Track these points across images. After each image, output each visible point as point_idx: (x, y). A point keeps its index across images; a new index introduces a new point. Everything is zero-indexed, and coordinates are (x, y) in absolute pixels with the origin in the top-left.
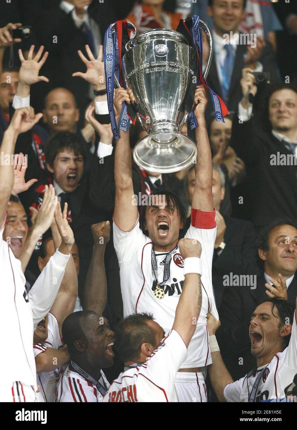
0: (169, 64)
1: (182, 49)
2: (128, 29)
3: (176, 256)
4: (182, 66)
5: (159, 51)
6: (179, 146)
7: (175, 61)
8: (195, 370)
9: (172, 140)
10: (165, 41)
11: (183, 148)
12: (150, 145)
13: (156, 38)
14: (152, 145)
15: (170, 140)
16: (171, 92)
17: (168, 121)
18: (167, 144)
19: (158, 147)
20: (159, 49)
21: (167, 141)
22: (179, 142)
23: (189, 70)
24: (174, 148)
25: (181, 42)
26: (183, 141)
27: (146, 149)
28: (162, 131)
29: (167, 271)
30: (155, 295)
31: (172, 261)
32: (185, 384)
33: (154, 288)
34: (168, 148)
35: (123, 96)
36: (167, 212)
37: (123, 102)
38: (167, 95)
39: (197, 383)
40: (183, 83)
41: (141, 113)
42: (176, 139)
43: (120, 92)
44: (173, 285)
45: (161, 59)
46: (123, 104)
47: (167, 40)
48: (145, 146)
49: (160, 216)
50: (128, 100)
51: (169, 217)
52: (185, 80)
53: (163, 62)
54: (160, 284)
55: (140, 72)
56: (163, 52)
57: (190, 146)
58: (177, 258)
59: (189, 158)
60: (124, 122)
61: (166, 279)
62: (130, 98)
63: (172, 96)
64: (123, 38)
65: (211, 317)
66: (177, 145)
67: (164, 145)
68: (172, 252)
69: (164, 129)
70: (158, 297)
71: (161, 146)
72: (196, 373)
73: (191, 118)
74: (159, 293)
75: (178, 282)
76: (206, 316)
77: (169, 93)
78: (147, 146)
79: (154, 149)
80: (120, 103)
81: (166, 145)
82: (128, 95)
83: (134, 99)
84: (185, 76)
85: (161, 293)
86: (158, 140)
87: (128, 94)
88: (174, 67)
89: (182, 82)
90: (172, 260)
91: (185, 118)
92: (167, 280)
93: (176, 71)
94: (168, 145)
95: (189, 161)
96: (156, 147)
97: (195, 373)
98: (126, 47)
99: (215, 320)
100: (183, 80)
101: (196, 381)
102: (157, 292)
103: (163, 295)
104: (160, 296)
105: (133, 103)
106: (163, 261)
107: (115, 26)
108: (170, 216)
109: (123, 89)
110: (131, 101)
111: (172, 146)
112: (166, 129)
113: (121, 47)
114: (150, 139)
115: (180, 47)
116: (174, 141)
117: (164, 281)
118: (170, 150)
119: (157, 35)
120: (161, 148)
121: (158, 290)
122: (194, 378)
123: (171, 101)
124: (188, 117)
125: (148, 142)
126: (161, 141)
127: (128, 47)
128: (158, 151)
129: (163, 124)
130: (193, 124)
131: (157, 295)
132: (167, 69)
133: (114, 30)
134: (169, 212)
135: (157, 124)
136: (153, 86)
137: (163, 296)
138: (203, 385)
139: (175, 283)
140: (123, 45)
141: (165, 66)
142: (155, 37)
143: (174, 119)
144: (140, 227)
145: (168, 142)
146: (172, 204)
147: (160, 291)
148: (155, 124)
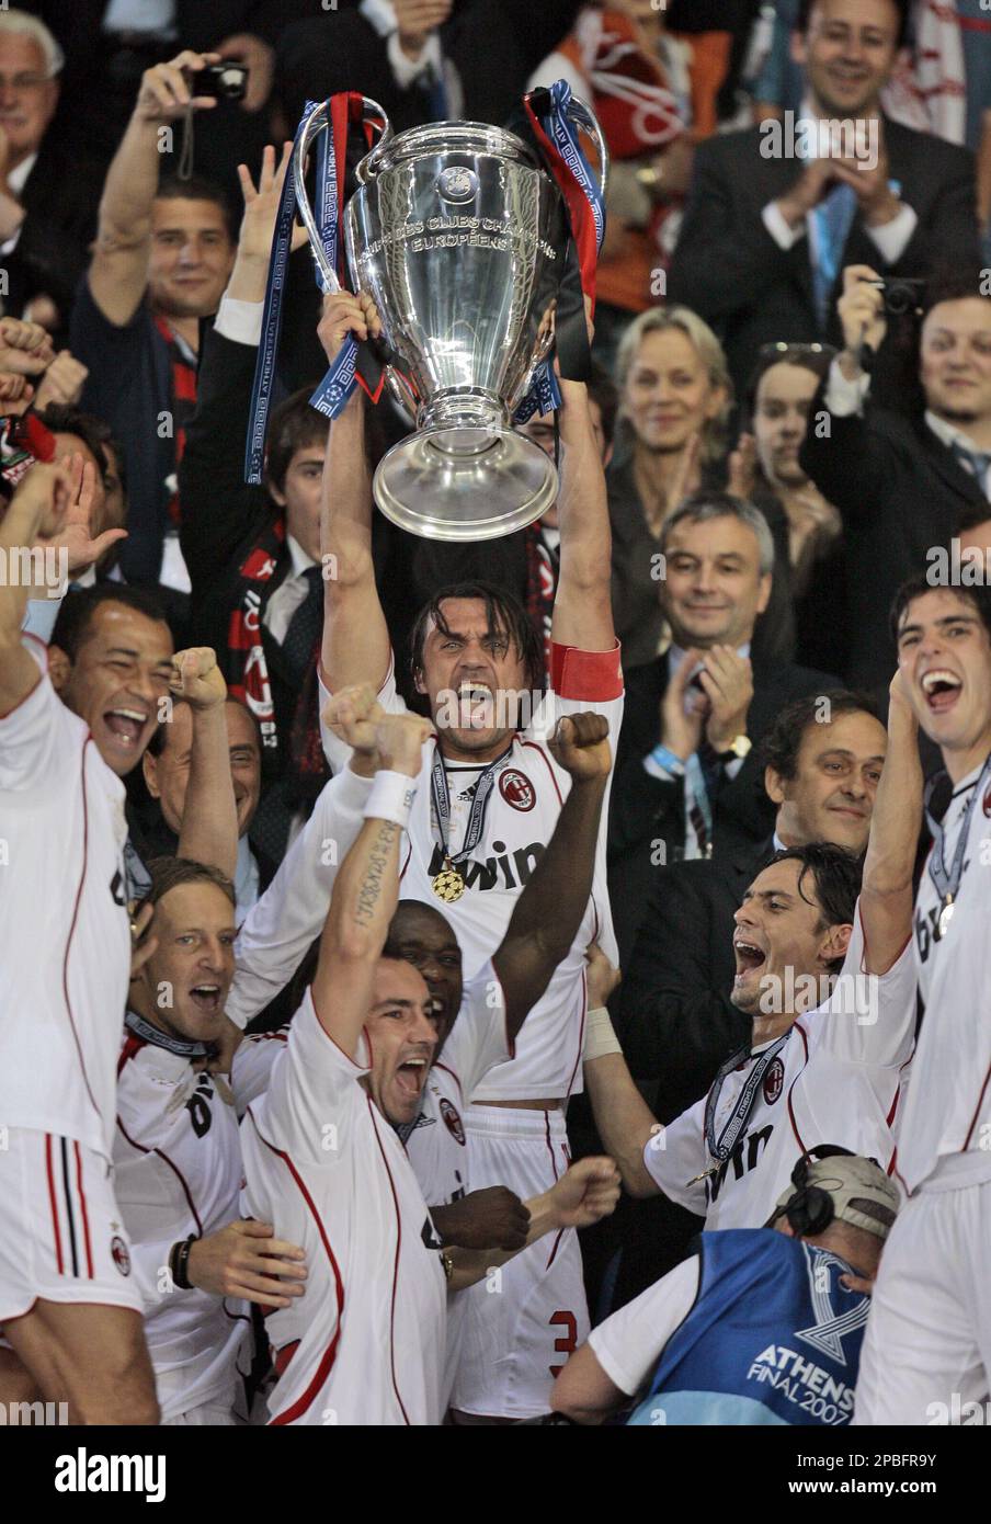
0: (481, 225)
1: (519, 181)
2: (365, 120)
3: (506, 777)
4: (520, 232)
5: (451, 188)
6: (510, 462)
7: (500, 217)
8: (545, 1105)
9: (488, 446)
10: (472, 157)
11: (517, 471)
12: (423, 460)
13: (449, 149)
14: (428, 460)
15: (480, 446)
16: (485, 307)
17: (477, 392)
18: (474, 458)
19: (445, 466)
20: (452, 181)
21: (473, 448)
22: (505, 451)
23: (540, 244)
24: (491, 471)
25: (516, 161)
26: (518, 450)
27: (412, 472)
28: (460, 420)
29: (477, 820)
30: (437, 888)
31: (496, 791)
32: (513, 1142)
33: (435, 870)
34: (474, 468)
35: (346, 317)
36: (486, 651)
37: (347, 332)
38: (475, 315)
39: (545, 1143)
40: (521, 282)
41: (397, 367)
42: (498, 445)
43: (337, 305)
44: (491, 861)
45: (456, 210)
46: (345, 338)
47: (478, 155)
48: (409, 463)
49: (464, 667)
50: (361, 328)
51: (492, 667)
52: (525, 272)
53: (462, 218)
54: (453, 859)
55: (395, 246)
56: (464, 191)
57: (538, 463)
58: (511, 784)
59: (535, 499)
60: (336, 389)
61: (472, 844)
62: (366, 322)
63: (490, 318)
64: (351, 146)
65: (599, 959)
66: (500, 460)
67: (464, 459)
68: (498, 765)
69: (465, 416)
70: (443, 895)
71: (454, 462)
72: (546, 1113)
73: (542, 382)
74: (447, 885)
75: (509, 852)
76: (586, 951)
77: (479, 311)
78: (416, 463)
79: (435, 472)
80: (338, 335)
81: (466, 459)
82: (360, 315)
83: (377, 325)
84: (527, 259)
85: (454, 886)
86: (446, 446)
87: (362, 310)
88: (493, 235)
89: (518, 282)
90: (496, 789)
91: (524, 383)
92: (473, 847)
93: (501, 245)
94: (473, 461)
95: (535, 506)
96: (440, 464)
97: (542, 1113)
98: (357, 173)
99: (608, 967)
100: (521, 272)
101: (545, 1137)
102: (442, 881)
103: (457, 891)
104: (450, 892)
105: (375, 336)
106: (470, 790)
107: (327, 110)
108: (495, 665)
109: (348, 296)
110: (369, 332)
111: (487, 463)
112: (470, 415)
113: (343, 172)
114: (425, 441)
115: (513, 179)
116: (493, 449)
117: (464, 851)
118: (481, 474)
119: (450, 140)
120: (455, 470)
121: (445, 876)
122: (538, 1125)
123: (486, 334)
124: (534, 377)
125: (417, 451)
126: (455, 448)
127: (363, 173)
128: (447, 477)
129: (463, 400)
130: (549, 399)
131: (442, 890)
132: (476, 241)
133: (324, 122)
134: (493, 651)
135: (445, 399)
136: (435, 287)
137: (457, 895)
138: (564, 1147)
139: (498, 855)
140: (350, 165)
141: (468, 231)
142: (445, 145)
143: (494, 386)
144: (398, 691)
145: (476, 450)
146: (503, 629)
147: (449, 880)
148: (438, 400)
